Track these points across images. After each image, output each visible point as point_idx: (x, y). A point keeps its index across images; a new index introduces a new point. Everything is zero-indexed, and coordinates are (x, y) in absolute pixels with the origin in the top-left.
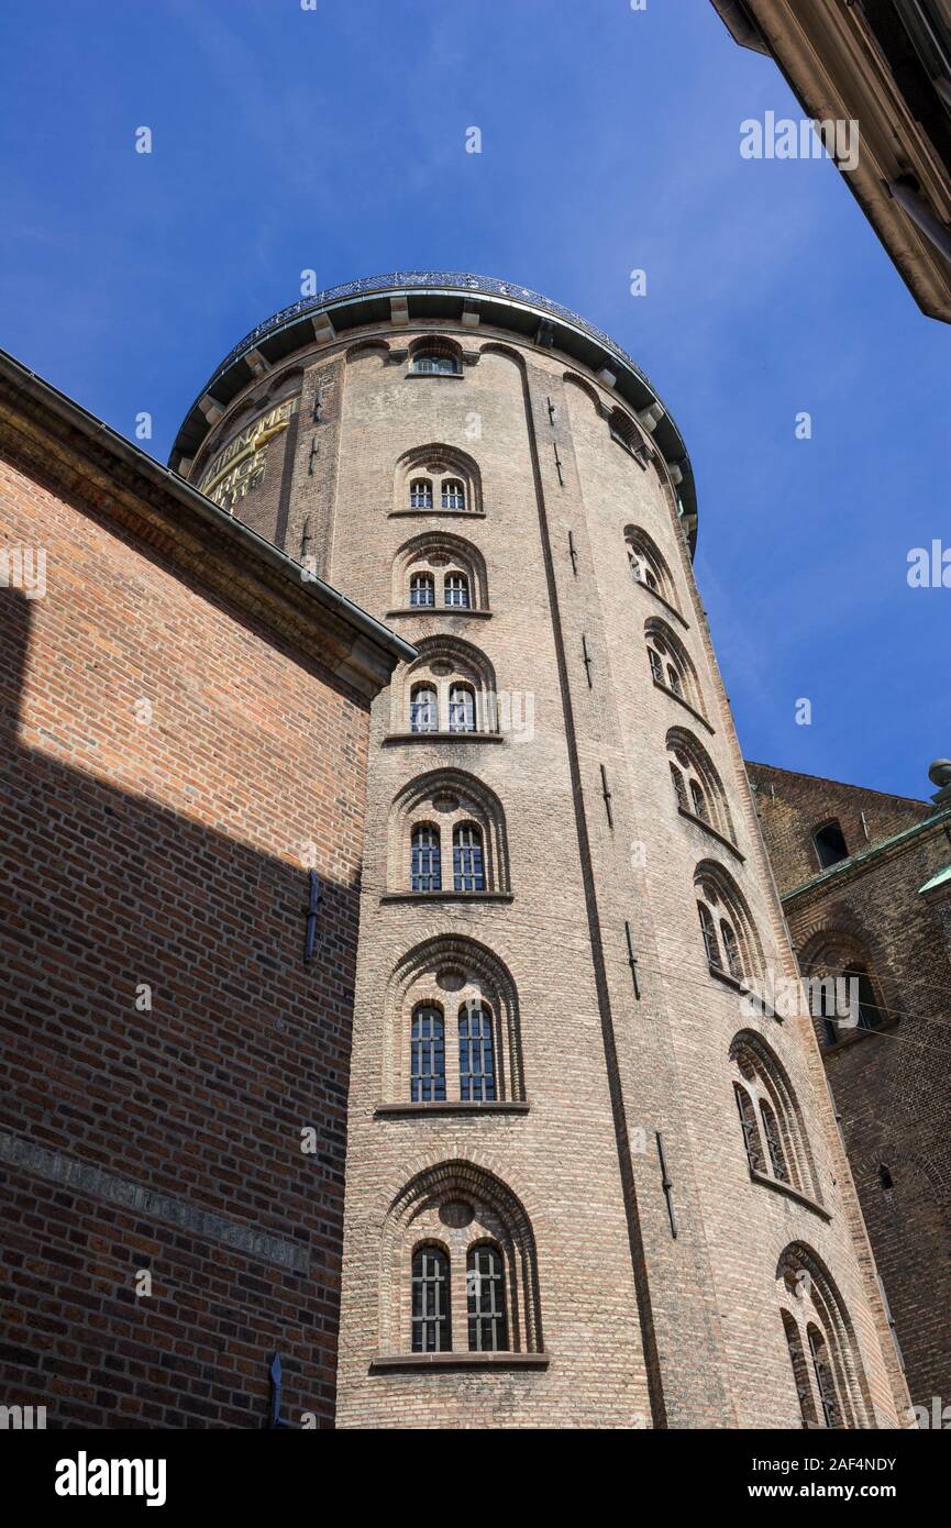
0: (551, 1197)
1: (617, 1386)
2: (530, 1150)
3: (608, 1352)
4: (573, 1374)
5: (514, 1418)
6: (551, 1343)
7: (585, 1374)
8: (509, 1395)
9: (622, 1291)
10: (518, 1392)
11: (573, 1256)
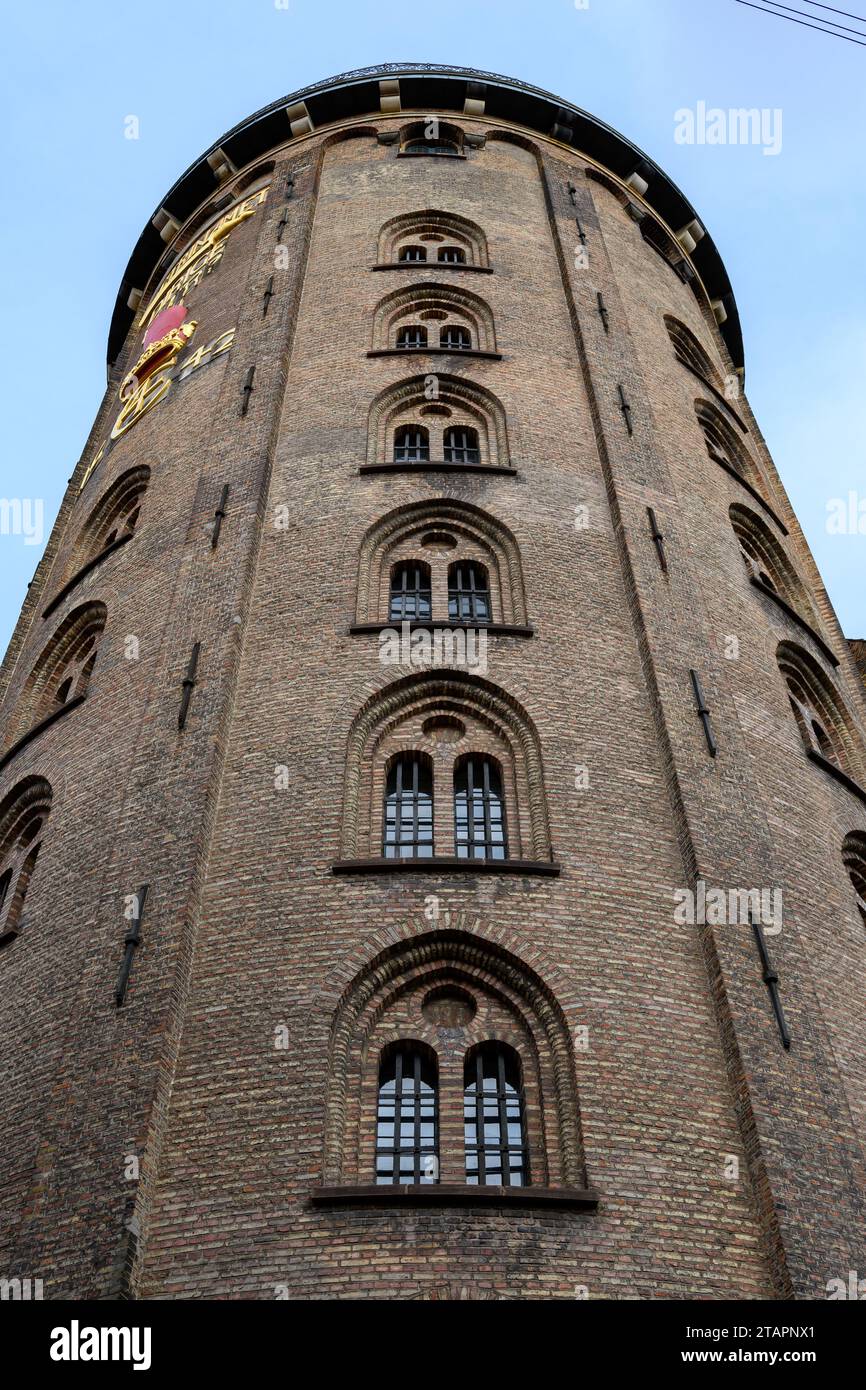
0: (593, 984)
1: (709, 1247)
2: (561, 922)
3: (690, 1197)
4: (636, 1223)
5: (541, 1283)
6: (600, 1178)
7: (655, 1225)
8: (532, 1249)
9: (710, 1115)
10: (548, 1244)
11: (630, 1061)
